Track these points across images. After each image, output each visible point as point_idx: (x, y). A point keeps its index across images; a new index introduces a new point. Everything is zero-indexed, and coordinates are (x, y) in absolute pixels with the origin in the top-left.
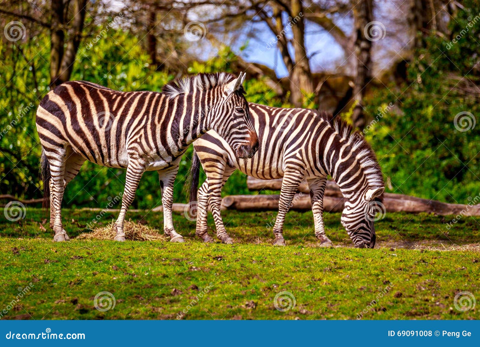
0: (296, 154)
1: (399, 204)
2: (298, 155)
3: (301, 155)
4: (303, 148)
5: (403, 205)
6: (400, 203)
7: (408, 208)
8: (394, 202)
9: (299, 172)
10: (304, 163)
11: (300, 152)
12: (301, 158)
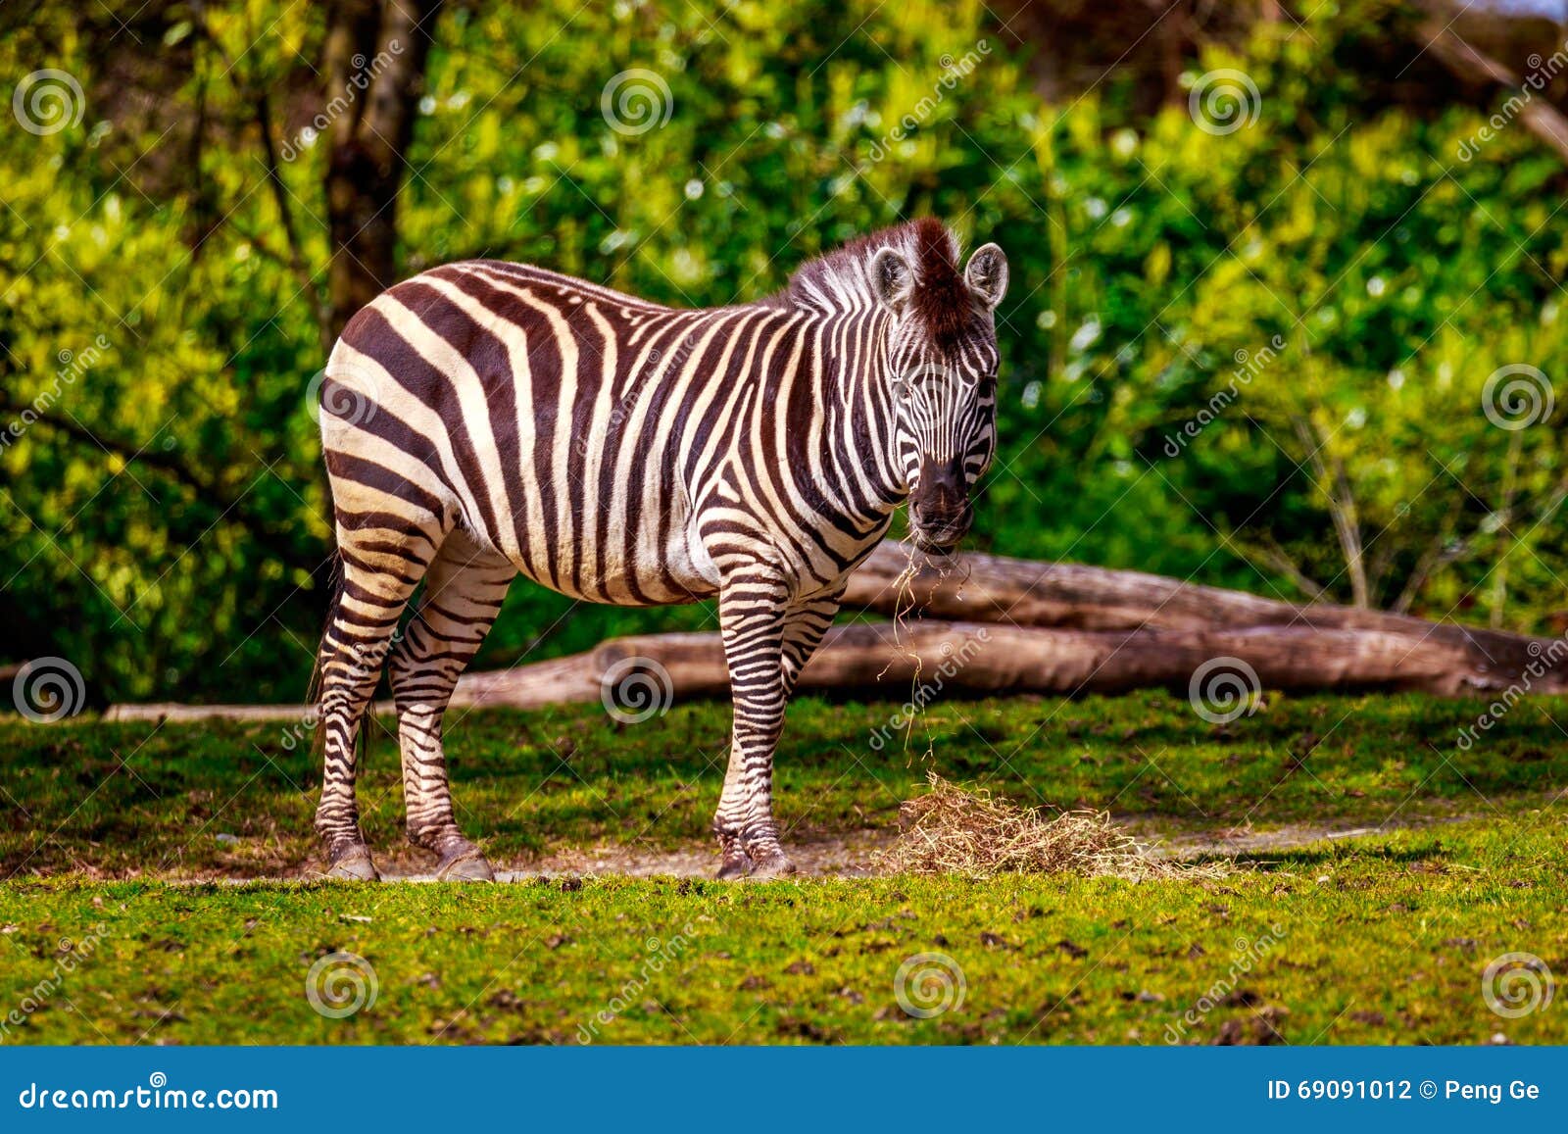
0: (716, 488)
1: (1332, 650)
2: (725, 490)
3: (735, 485)
4: (733, 454)
5: (1350, 649)
6: (1338, 643)
7: (1372, 665)
8: (1313, 642)
9: (752, 559)
10: (752, 513)
11: (729, 474)
12: (735, 497)
